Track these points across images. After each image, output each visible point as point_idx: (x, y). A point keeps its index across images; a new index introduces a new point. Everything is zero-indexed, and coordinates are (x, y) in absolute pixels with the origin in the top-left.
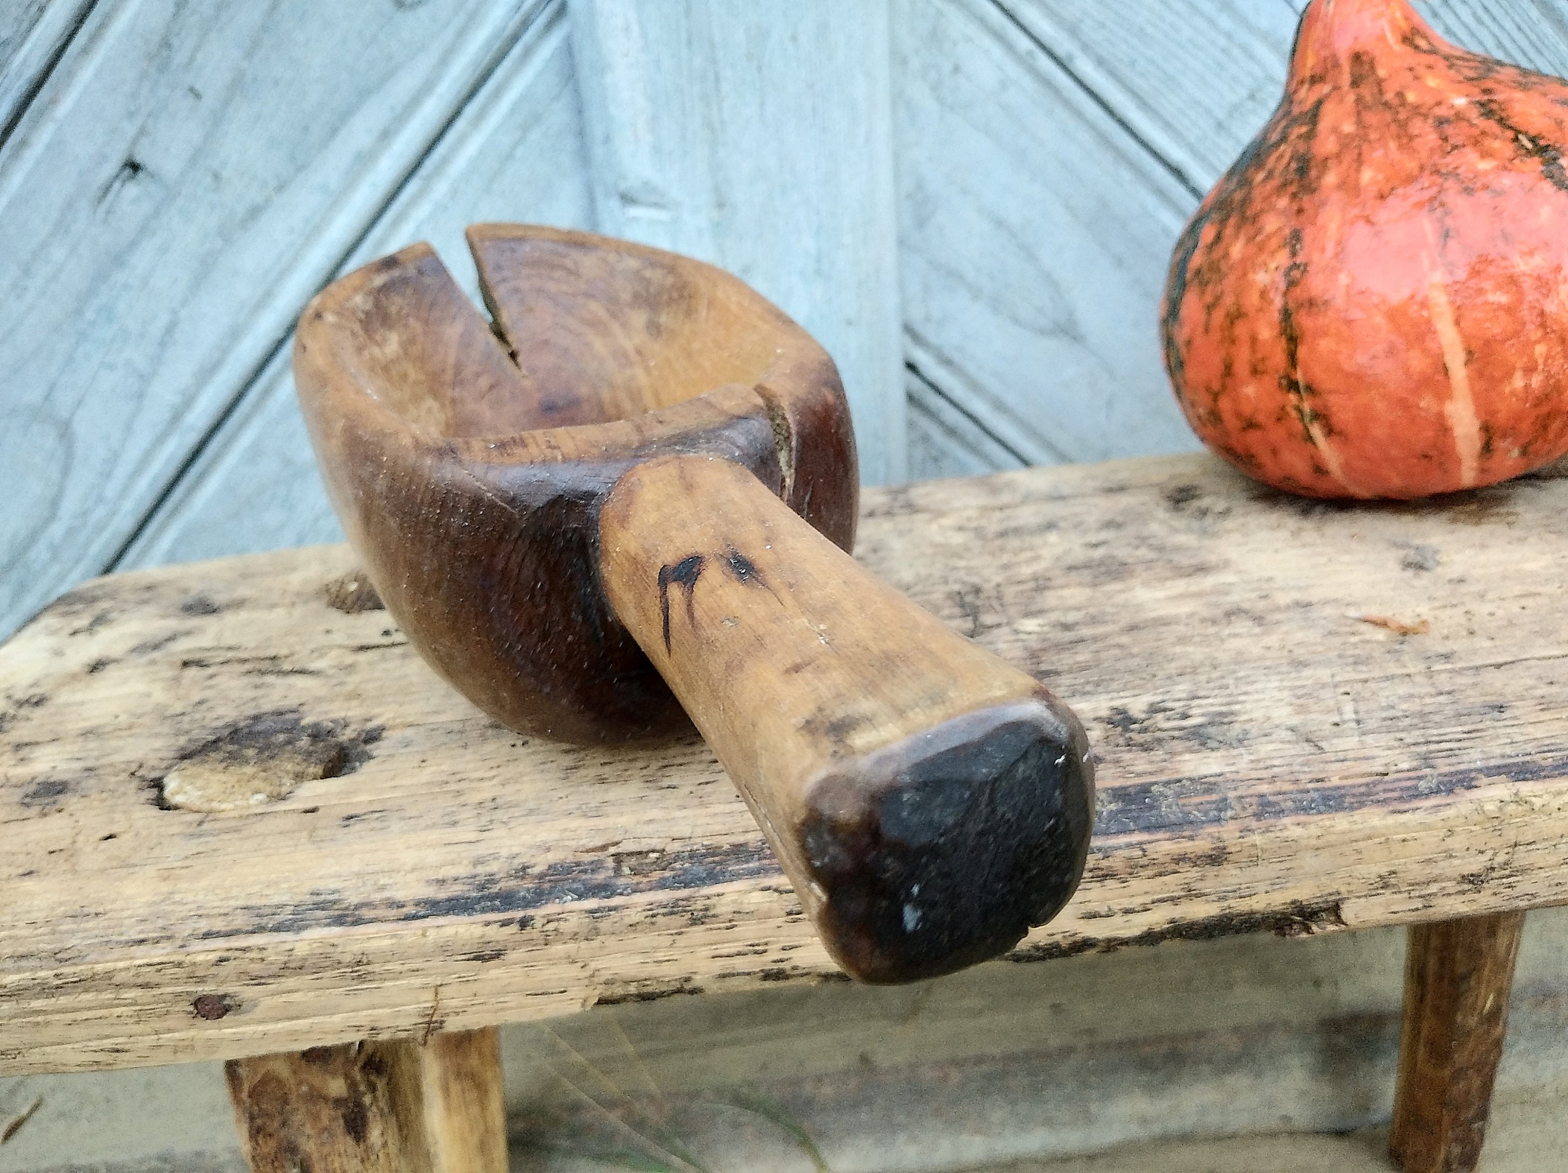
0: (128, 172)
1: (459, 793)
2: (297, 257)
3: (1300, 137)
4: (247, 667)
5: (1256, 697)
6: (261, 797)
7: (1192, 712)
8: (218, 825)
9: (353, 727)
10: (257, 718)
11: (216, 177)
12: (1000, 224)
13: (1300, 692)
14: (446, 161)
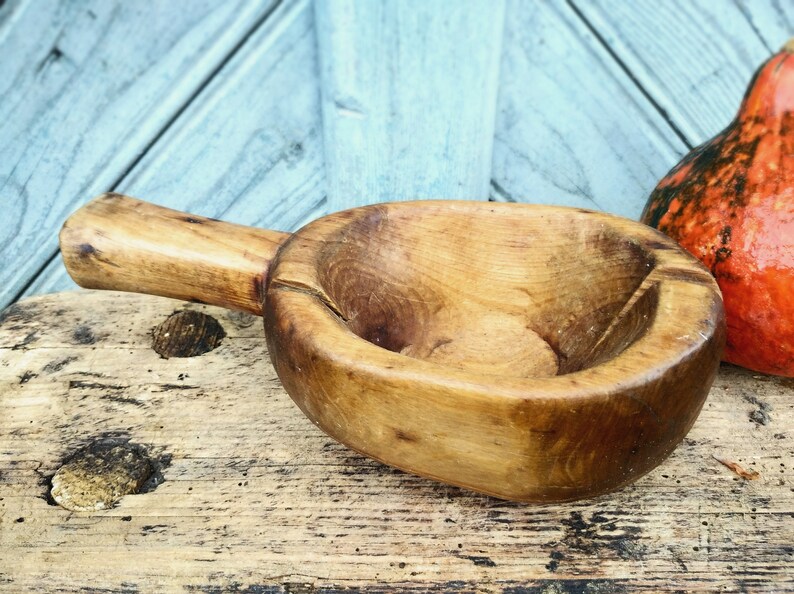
0: (53, 56)
1: (207, 519)
2: (150, 112)
3: (742, 162)
4: (104, 392)
5: (655, 518)
6: (101, 505)
7: (618, 525)
8: (77, 521)
9: (156, 449)
10: (105, 435)
11: (105, 64)
12: (555, 131)
13: (680, 518)
14: (236, 67)
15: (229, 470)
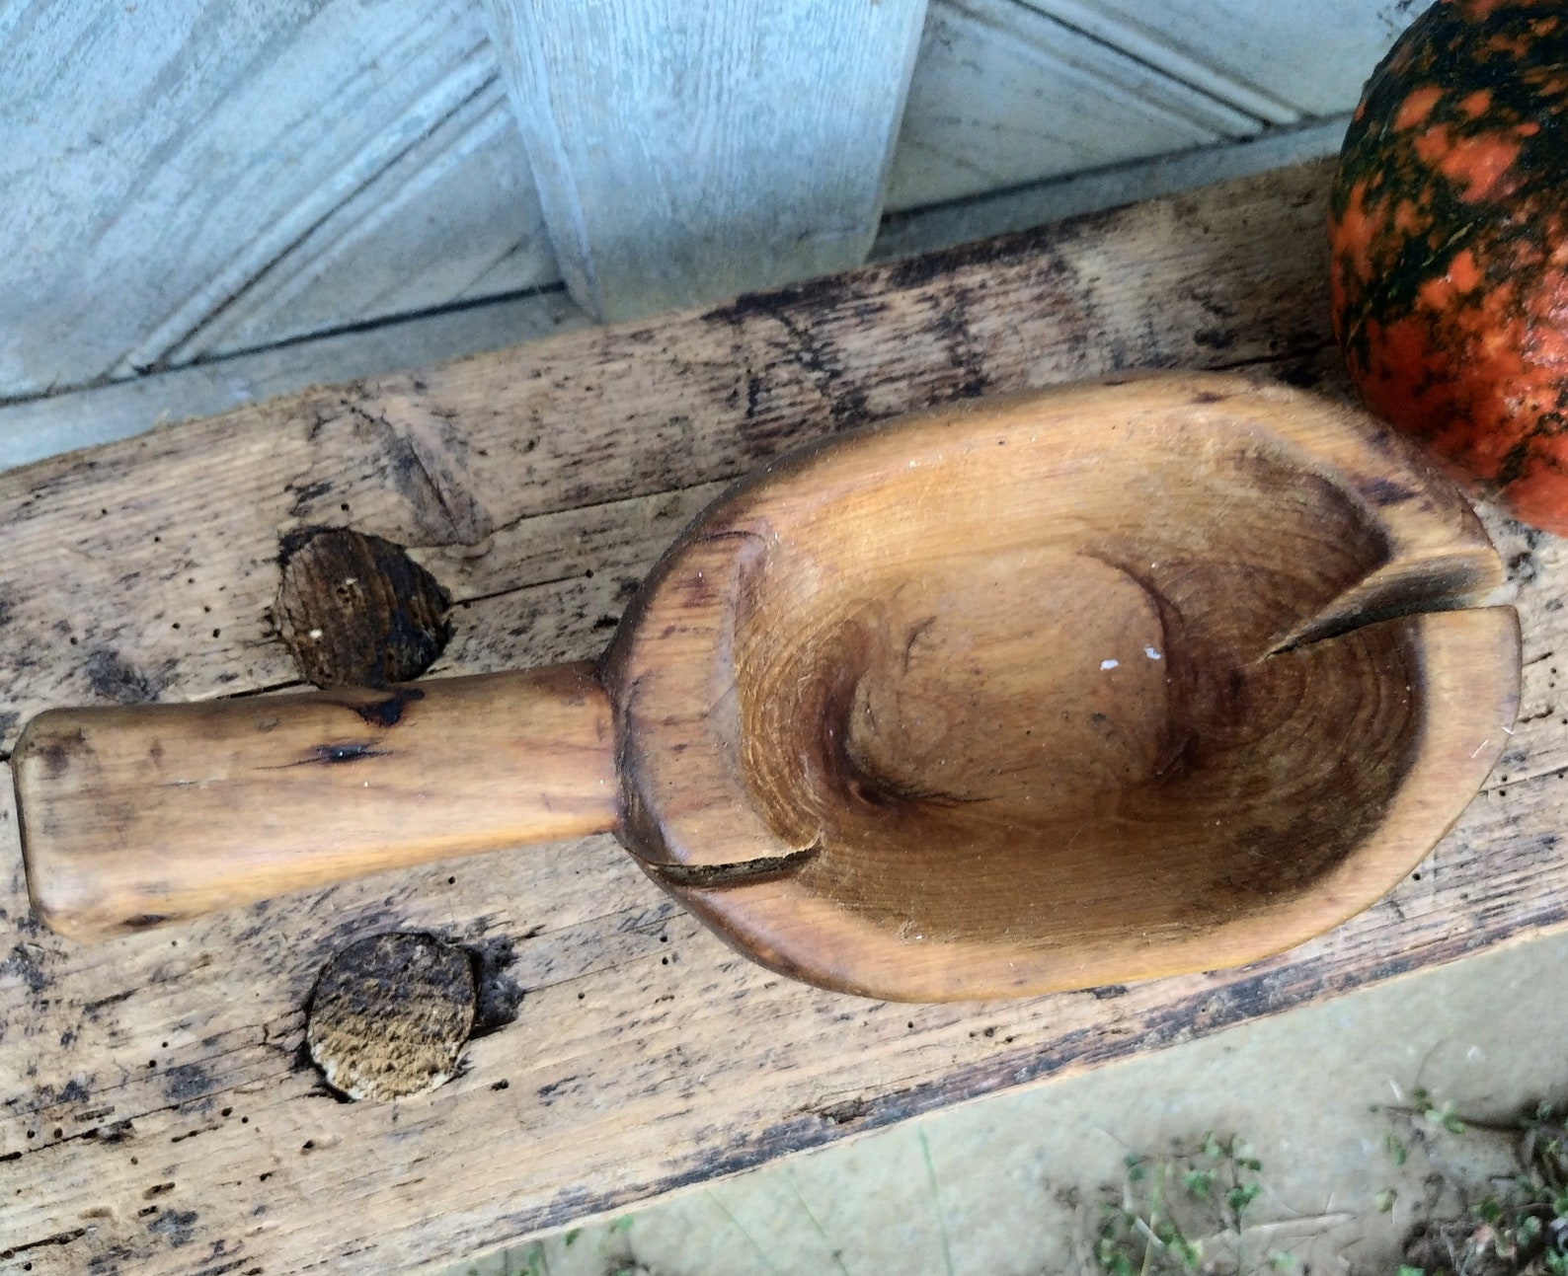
6: (440, 1077)
8: (415, 1118)
15: (631, 939)
